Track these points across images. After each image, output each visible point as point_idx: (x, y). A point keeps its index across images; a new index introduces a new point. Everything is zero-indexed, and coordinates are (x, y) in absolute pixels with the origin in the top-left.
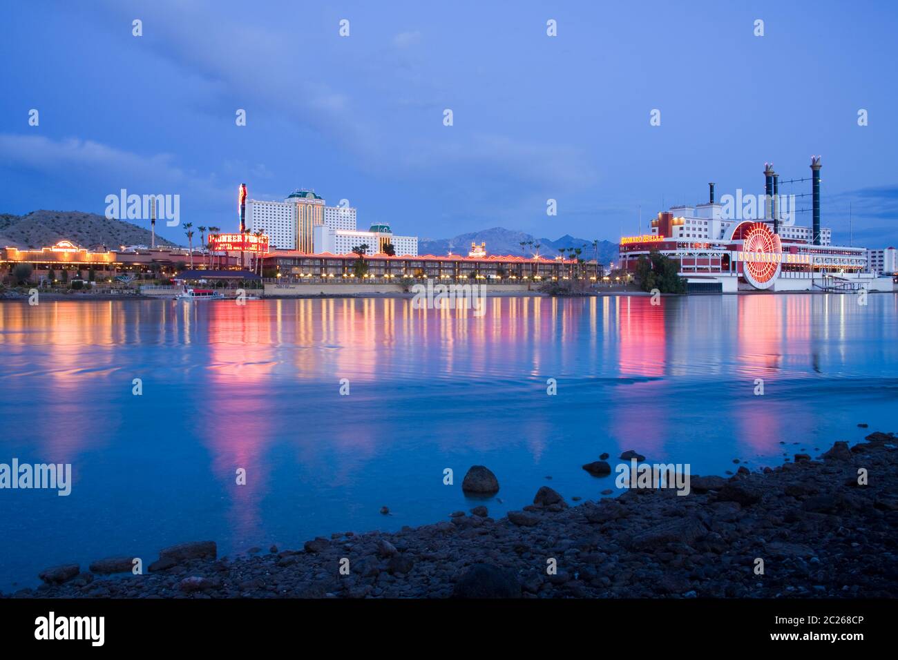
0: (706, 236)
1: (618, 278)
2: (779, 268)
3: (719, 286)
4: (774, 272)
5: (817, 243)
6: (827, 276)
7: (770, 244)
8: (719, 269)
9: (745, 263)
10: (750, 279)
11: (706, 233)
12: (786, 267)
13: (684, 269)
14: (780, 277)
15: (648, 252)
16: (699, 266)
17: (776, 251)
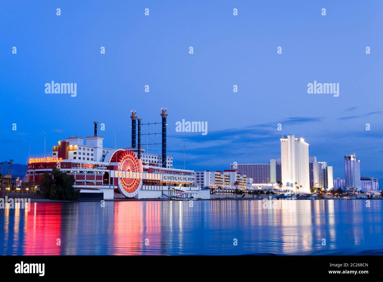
0: (92, 159)
1: (27, 189)
2: (141, 183)
3: (101, 195)
4: (138, 185)
5: (164, 166)
6: (171, 189)
7: (135, 166)
8: (102, 182)
9: (119, 179)
10: (122, 190)
11: (92, 157)
12: (146, 182)
13: (77, 182)
14: (142, 189)
15: (51, 170)
16: (87, 181)
17: (139, 171)
